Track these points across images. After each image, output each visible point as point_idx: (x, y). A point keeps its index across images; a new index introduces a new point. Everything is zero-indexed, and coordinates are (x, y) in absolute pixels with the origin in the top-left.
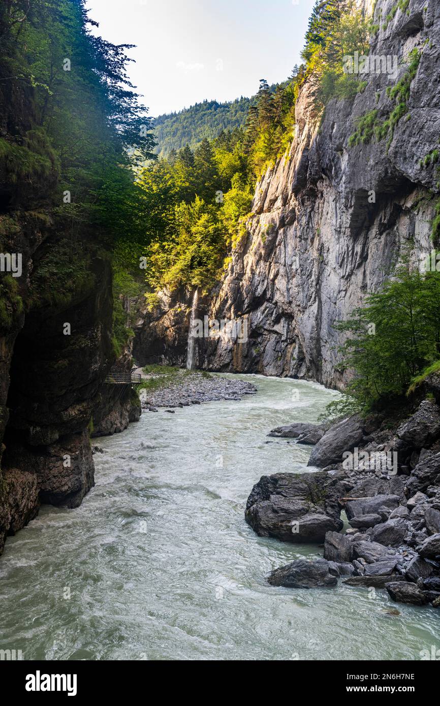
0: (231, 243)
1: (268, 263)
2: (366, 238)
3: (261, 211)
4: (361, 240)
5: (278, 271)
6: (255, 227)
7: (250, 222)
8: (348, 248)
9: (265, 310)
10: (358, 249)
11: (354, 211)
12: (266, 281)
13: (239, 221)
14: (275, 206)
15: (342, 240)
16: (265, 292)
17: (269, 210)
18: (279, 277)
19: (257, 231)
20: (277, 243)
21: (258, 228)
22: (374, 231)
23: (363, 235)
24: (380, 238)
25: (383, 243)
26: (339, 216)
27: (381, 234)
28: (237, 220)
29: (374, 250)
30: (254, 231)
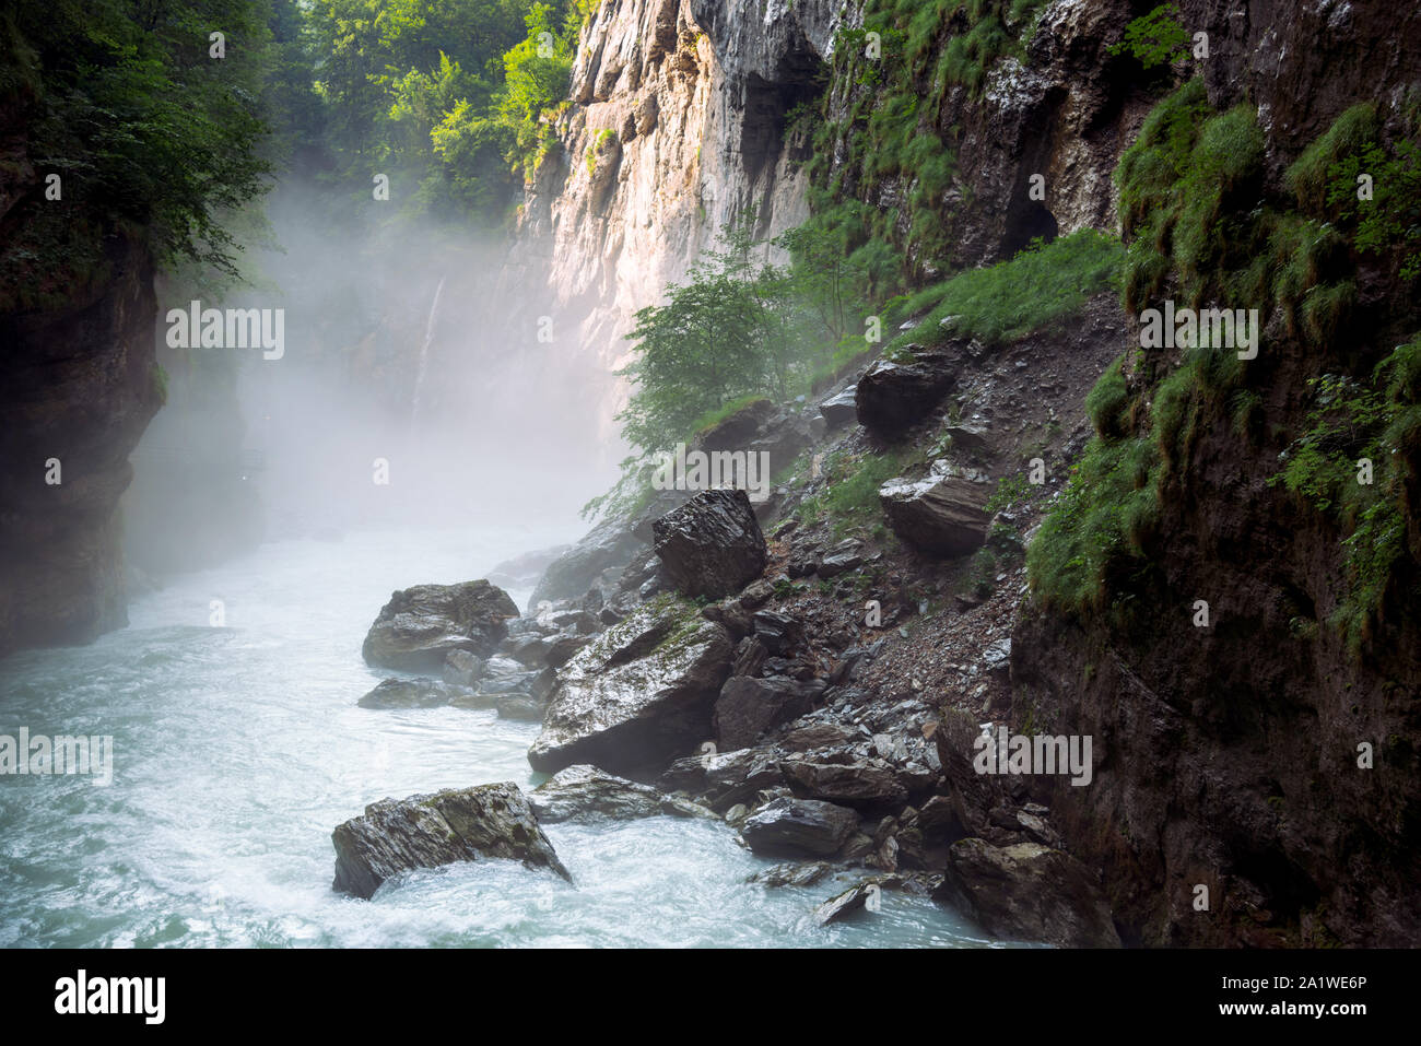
0: (521, 171)
1: (601, 221)
2: (772, 177)
3: (588, 99)
4: (763, 179)
5: (623, 237)
6: (574, 135)
7: (565, 122)
8: (741, 197)
9: (594, 326)
10: (758, 196)
11: (745, 117)
12: (596, 262)
13: (542, 119)
14: (617, 90)
15: (731, 177)
16: (593, 286)
17: (605, 96)
18: (625, 251)
19: (579, 144)
20: (619, 176)
21: (581, 138)
22: (784, 162)
23: (766, 170)
24: (792, 179)
25: (797, 188)
26: (728, 123)
27: (795, 170)
28: (535, 118)
29: (781, 204)
30: (573, 144)
